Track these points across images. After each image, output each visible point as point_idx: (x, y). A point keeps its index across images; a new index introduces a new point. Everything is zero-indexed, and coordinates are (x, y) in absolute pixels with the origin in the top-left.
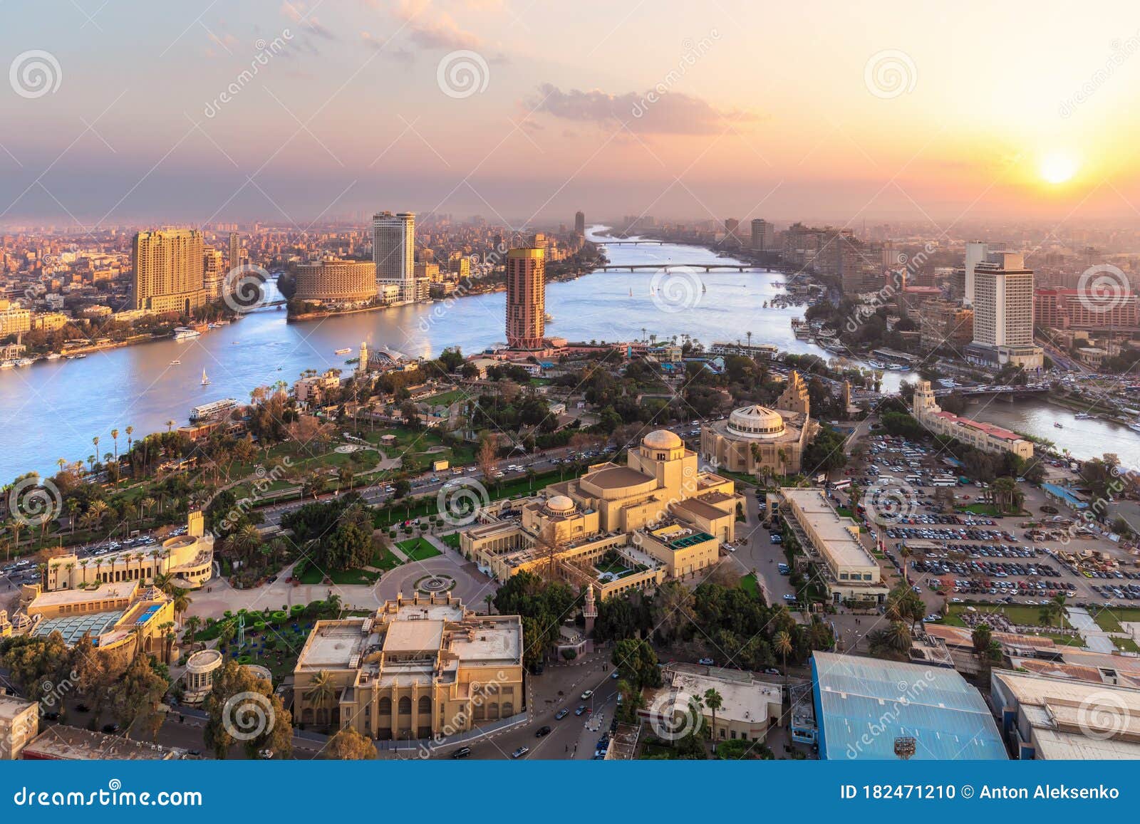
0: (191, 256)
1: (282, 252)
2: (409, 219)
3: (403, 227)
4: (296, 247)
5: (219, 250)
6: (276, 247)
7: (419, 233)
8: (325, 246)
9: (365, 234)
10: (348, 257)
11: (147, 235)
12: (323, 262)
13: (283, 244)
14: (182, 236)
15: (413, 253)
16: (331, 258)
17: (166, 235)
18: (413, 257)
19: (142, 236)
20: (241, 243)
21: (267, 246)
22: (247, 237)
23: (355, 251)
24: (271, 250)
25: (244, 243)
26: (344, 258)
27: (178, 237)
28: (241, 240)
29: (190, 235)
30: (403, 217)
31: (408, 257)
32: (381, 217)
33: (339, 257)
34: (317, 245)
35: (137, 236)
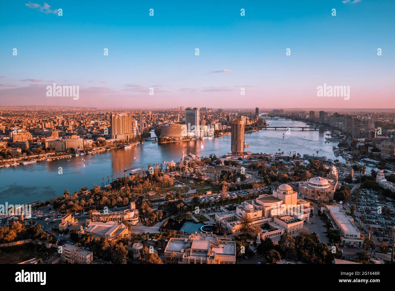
0: (128, 122)
1: (156, 121)
2: (197, 110)
3: (196, 112)
4: (160, 119)
5: (136, 120)
6: (154, 119)
7: (201, 115)
8: (170, 119)
9: (183, 115)
10: (178, 123)
11: (115, 115)
12: (169, 125)
13: (156, 118)
14: (125, 115)
15: (199, 121)
16: (172, 123)
17: (121, 115)
18: (199, 123)
19: (113, 116)
20: (143, 118)
21: (151, 119)
22: (145, 116)
23: (180, 121)
24: (153, 120)
25: (144, 118)
26: (176, 123)
27: (124, 116)
28: (143, 116)
29: (127, 115)
30: (195, 109)
31: (197, 122)
32: (188, 109)
33: (175, 123)
34: (167, 119)
35: (112, 115)
